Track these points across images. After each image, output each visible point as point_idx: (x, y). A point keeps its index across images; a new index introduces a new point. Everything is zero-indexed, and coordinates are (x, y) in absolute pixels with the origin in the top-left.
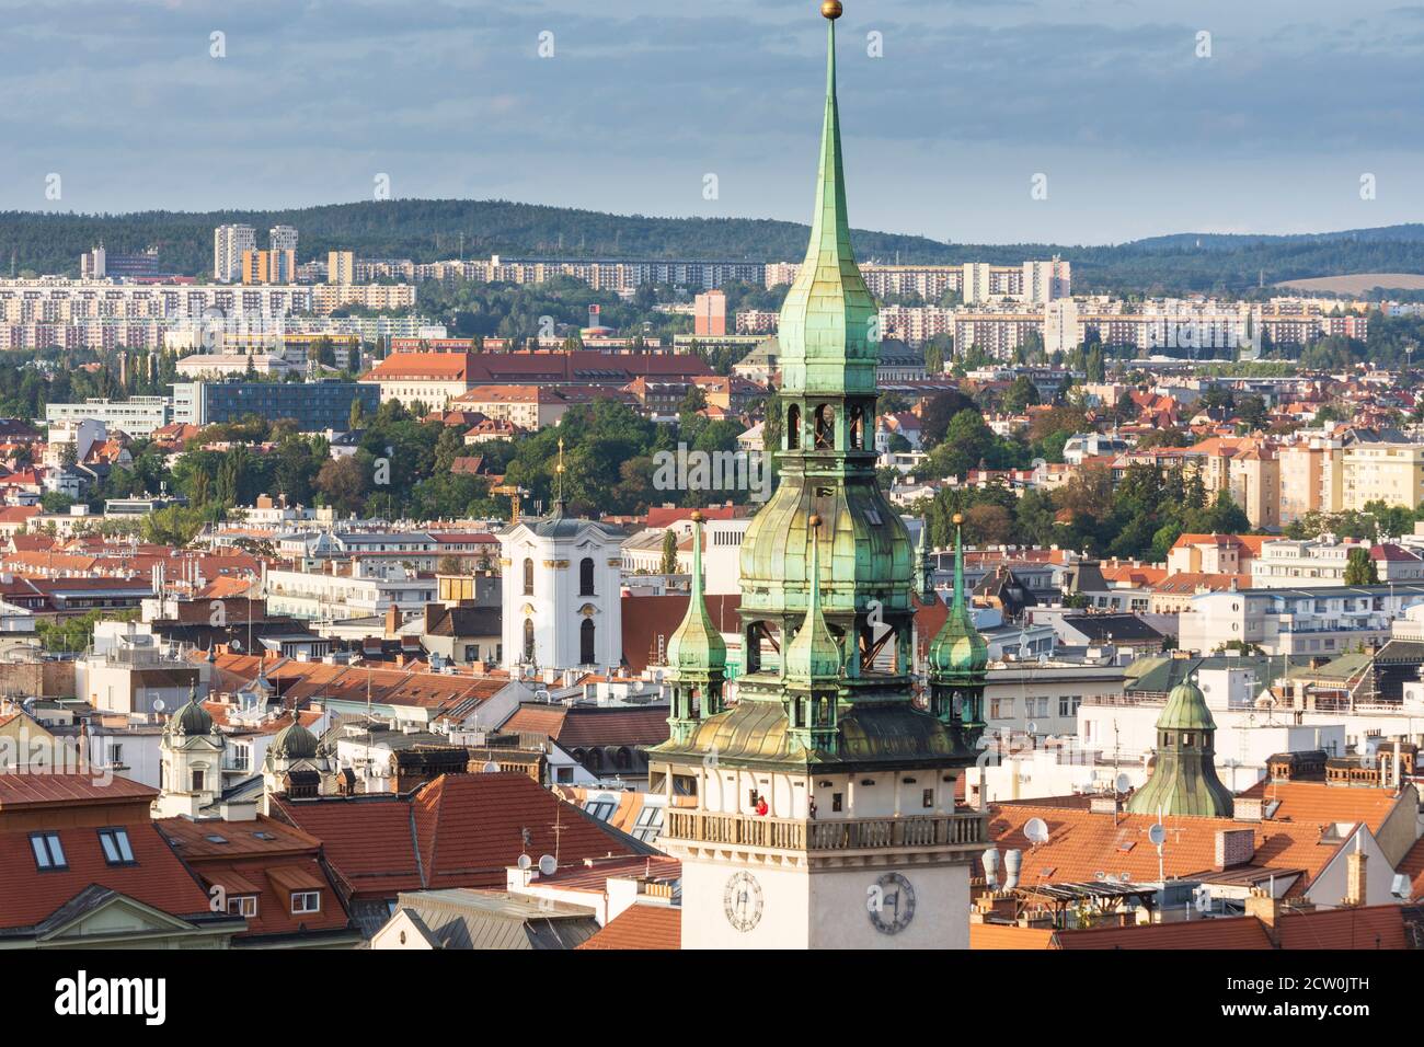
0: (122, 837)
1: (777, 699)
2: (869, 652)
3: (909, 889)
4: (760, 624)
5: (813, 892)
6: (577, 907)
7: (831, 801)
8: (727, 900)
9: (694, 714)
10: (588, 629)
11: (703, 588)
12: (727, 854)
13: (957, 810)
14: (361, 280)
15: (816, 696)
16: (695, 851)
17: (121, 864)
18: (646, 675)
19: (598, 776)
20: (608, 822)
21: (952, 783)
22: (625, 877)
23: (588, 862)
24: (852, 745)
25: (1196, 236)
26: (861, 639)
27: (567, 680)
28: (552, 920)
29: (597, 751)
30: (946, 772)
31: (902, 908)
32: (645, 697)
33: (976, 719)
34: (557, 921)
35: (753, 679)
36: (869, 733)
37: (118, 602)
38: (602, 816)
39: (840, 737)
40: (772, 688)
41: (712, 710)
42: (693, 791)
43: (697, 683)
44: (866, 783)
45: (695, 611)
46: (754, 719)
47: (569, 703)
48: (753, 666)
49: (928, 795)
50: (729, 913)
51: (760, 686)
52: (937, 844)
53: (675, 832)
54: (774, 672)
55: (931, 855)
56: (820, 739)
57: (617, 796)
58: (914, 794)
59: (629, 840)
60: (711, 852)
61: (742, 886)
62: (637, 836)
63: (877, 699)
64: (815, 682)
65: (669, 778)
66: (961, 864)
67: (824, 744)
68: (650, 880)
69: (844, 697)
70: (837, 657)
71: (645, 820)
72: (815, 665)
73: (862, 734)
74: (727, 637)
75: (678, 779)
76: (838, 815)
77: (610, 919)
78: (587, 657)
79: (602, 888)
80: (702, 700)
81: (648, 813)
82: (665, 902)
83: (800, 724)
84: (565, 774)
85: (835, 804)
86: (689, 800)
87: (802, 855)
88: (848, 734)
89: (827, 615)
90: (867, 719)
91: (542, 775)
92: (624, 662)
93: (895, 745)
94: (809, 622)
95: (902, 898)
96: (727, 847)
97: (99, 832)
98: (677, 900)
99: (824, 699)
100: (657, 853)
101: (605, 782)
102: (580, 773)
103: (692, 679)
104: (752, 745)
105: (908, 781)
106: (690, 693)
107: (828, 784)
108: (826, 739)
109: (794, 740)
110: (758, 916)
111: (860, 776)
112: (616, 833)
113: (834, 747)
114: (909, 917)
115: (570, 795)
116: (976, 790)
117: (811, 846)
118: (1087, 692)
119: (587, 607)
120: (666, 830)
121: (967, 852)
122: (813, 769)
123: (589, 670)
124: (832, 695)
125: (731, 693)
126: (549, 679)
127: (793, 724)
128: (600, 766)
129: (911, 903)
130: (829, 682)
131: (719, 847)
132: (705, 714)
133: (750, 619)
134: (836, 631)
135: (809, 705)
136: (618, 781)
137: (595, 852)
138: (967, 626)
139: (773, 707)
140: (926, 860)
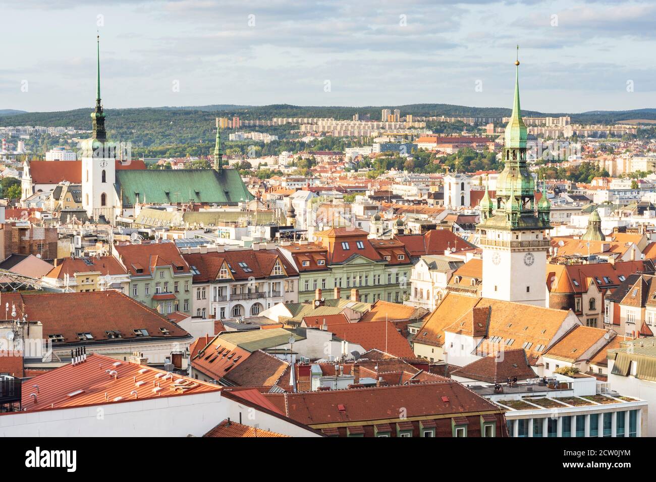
0: (361, 243)
1: (504, 214)
2: (524, 204)
3: (533, 256)
4: (500, 198)
5: (512, 257)
6: (460, 259)
7: (516, 237)
8: (493, 258)
9: (486, 217)
10: (463, 198)
11: (488, 188)
12: (493, 248)
13: (544, 238)
14: (414, 121)
15: (513, 214)
16: (486, 247)
17: (361, 249)
18: (475, 208)
19: (465, 230)
20: (467, 240)
21: (542, 233)
22: (470, 252)
23: (462, 249)
24: (520, 225)
25: (598, 111)
26: (523, 201)
27: (458, 209)
28: (455, 262)
29: (465, 224)
30: (541, 231)
31: (531, 260)
32: (474, 213)
33: (548, 219)
34: (456, 262)
35: (499, 210)
36: (524, 222)
37: (360, 191)
38: (465, 239)
39: (518, 223)
40: (503, 212)
41: (490, 217)
42: (486, 234)
44: (523, 233)
45: (486, 195)
46: (499, 219)
47: (459, 214)
48: (499, 207)
49: (537, 236)
50: (493, 261)
51: (500, 211)
52: (539, 246)
53: (481, 243)
54: (503, 209)
55: (538, 249)
56: (514, 223)
57: (469, 235)
58: (534, 236)
59: (471, 244)
60: (489, 248)
61: (496, 255)
62: (473, 243)
63: (526, 214)
64: (512, 211)
65: (480, 231)
66: (545, 251)
68: (476, 253)
69: (519, 214)
70: (517, 205)
71: (475, 240)
72: (513, 207)
73: (522, 222)
74: (492, 200)
75: (482, 231)
76: (517, 240)
77: (467, 261)
78: (463, 204)
79: (465, 255)
80: (487, 214)
81: (475, 239)
82: (479, 258)
83: (509, 220)
84: (457, 229)
86: (484, 236)
87: (509, 249)
88: (520, 222)
89: (515, 196)
90: (524, 219)
91: (452, 230)
92: (471, 205)
93: (530, 225)
94: (511, 198)
95: (531, 258)
96: (493, 247)
97: (356, 242)
98: (482, 258)
99: (514, 215)
100: (477, 247)
101: (466, 231)
102: (461, 229)
103: (485, 210)
104: (498, 224)
105: (532, 232)
106: (485, 213)
107: (515, 233)
109: (508, 223)
110: (500, 262)
111: (522, 231)
112: (468, 243)
113: (516, 225)
114: (533, 262)
115: (459, 234)
116: (548, 234)
117: (511, 247)
118: (573, 212)
119: (463, 193)
120: (479, 243)
121: (546, 248)
122: (512, 230)
123: (463, 206)
124: (516, 214)
125: (494, 212)
126: (454, 209)
127: (507, 220)
128: (465, 228)
129: (533, 259)
130: (515, 211)
131: (491, 247)
132: (488, 217)
133: (498, 197)
134: (517, 200)
135: (511, 216)
136: (469, 231)
137: (464, 247)
138: (546, 199)
139: (503, 216)
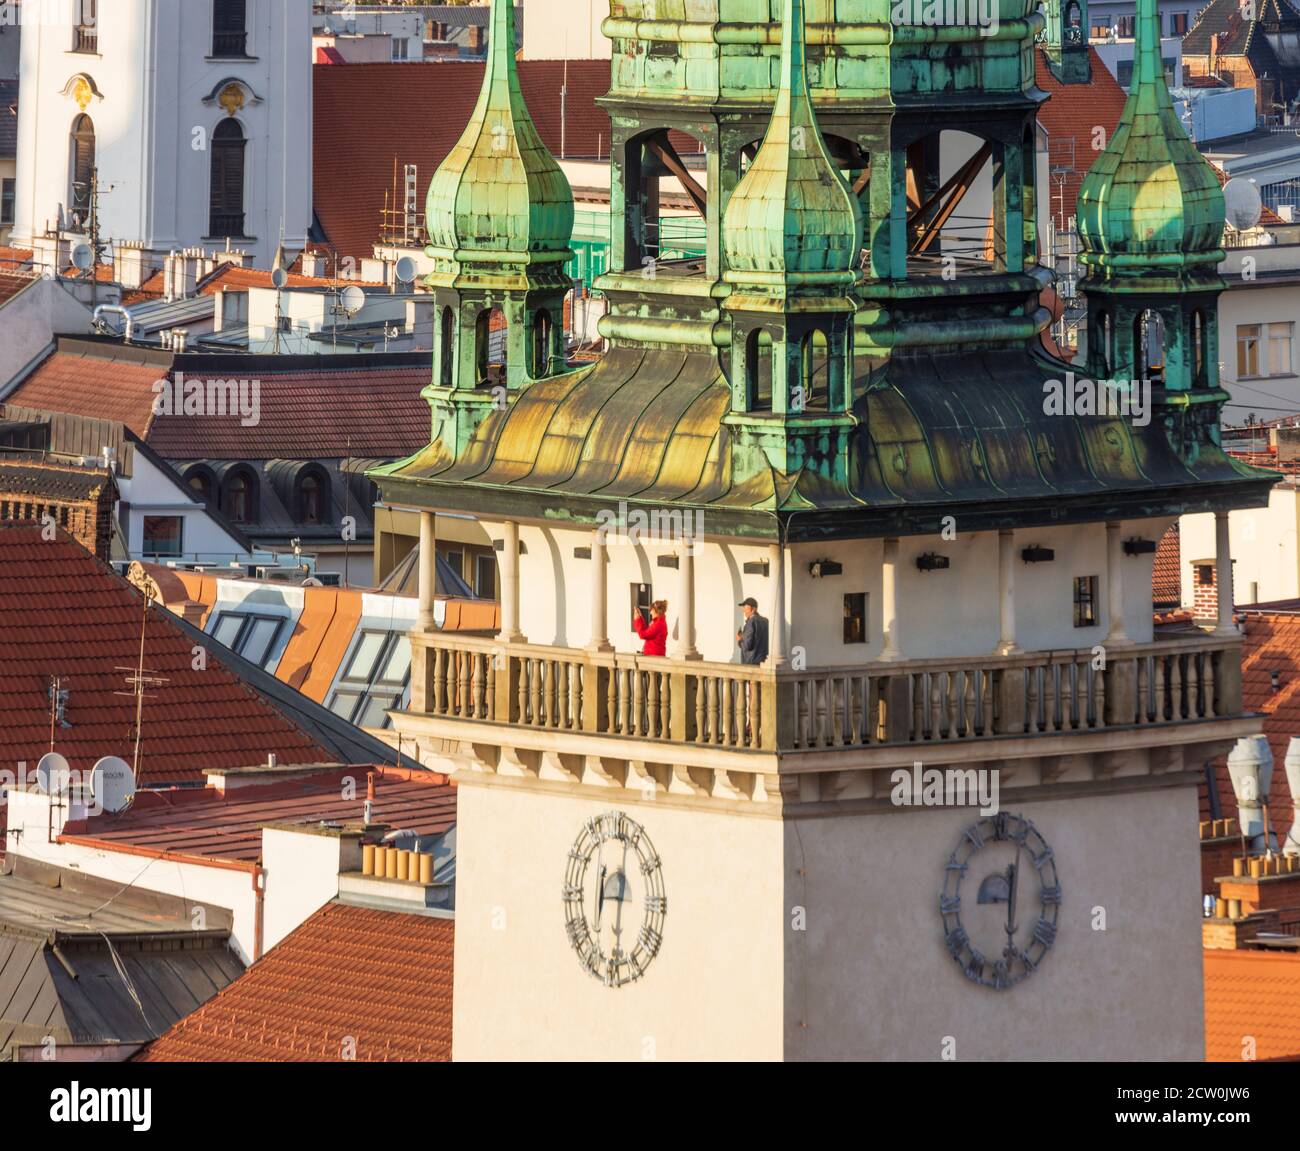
1: (701, 336)
2: (928, 210)
3: (1044, 857)
4: (657, 138)
5: (800, 882)
6: (184, 905)
7: (840, 613)
8: (573, 895)
9: (490, 376)
10: (229, 141)
11: (516, 43)
12: (573, 763)
15: (798, 328)
16: (489, 754)
18: (371, 272)
19: (247, 542)
20: (270, 668)
21: (1144, 557)
22: (308, 825)
23: (216, 781)
24: (889, 461)
26: (910, 174)
27: (174, 281)
28: (122, 942)
29: (244, 473)
30: (1129, 528)
31: (1027, 913)
32: (372, 329)
33: (1201, 382)
34: (133, 946)
35: (647, 280)
36: (934, 427)
38: (253, 652)
39: (860, 437)
40: (688, 309)
41: (538, 368)
42: (488, 590)
43: (498, 294)
44: (927, 563)
45: (495, 97)
46: (643, 391)
47: (178, 341)
48: (640, 247)
49: (1086, 593)
50: (578, 931)
51: (658, 302)
52: (1111, 727)
53: (441, 703)
54: (692, 265)
55: (1098, 759)
56: (808, 444)
57: (293, 597)
58: (1052, 587)
59: (321, 720)
60: (530, 758)
61: (612, 855)
62: (344, 708)
63: (950, 334)
64: (795, 291)
65: (425, 549)
66: (1172, 782)
67: (819, 457)
68: (372, 836)
69: (869, 329)
70: (850, 224)
71: (362, 667)
72: (795, 243)
73: (915, 431)
74: (578, 173)
75: (449, 553)
76: (855, 656)
77: (270, 942)
78: (226, 220)
79: (248, 856)
80: (512, 340)
81: (373, 645)
82: (410, 896)
83: (758, 404)
84: (162, 533)
85: (848, 623)
86: (475, 613)
87: (766, 766)
88: (880, 432)
89: (824, 114)
90: (928, 391)
91: (104, 535)
92: (318, 235)
93: (999, 457)
94: (778, 129)
95: (1027, 885)
96: (572, 744)
98: (442, 891)
99: (819, 337)
100: (393, 758)
101: (263, 557)
102: (201, 531)
103: (487, 282)
104: (635, 461)
105: (1034, 555)
106: (483, 320)
107: (831, 568)
108: (824, 445)
109: (743, 449)
110: (653, 939)
111: (912, 545)
112: (288, 698)
113: (844, 467)
114: (1045, 936)
115: (176, 592)
116: (1205, 573)
117: (789, 743)
119: (229, 89)
120: (417, 696)
121: (1190, 749)
122: (793, 528)
123: (230, 254)
124: (839, 325)
125: (587, 321)
126: (129, 275)
127: (739, 404)
128: (252, 516)
129: (1050, 897)
130: (829, 289)
131: (554, 743)
132: (519, 376)
133: (629, 124)
134: (849, 155)
135: (780, 350)
136: (295, 557)
137: (235, 753)
138: (1171, 136)
139: (688, 358)
140: (1084, 775)
